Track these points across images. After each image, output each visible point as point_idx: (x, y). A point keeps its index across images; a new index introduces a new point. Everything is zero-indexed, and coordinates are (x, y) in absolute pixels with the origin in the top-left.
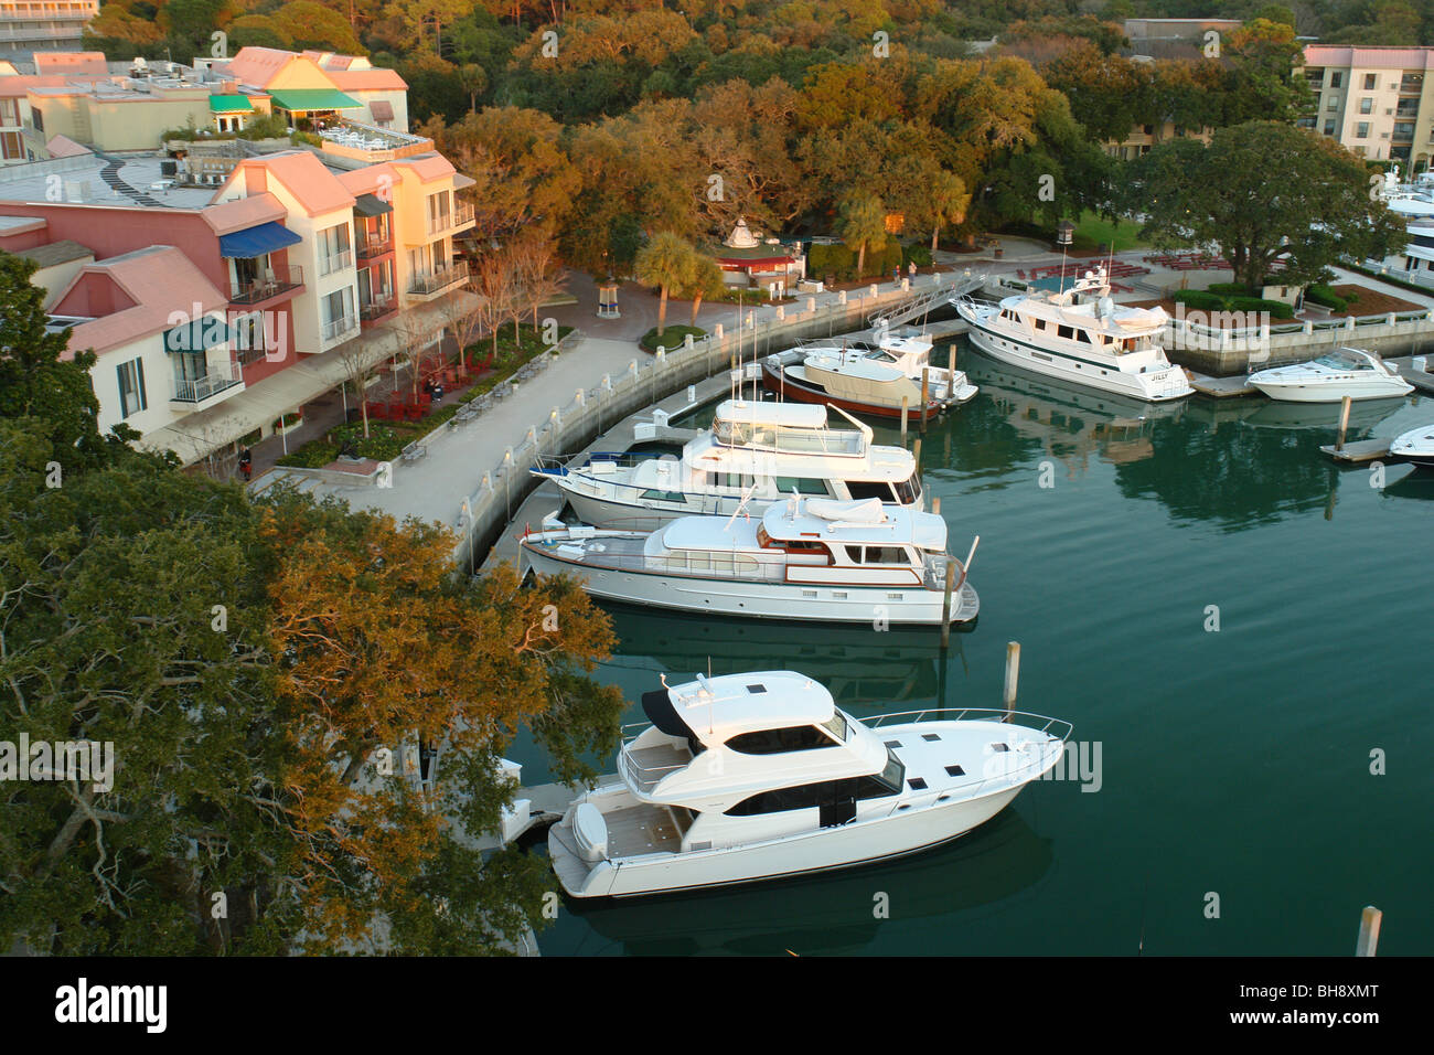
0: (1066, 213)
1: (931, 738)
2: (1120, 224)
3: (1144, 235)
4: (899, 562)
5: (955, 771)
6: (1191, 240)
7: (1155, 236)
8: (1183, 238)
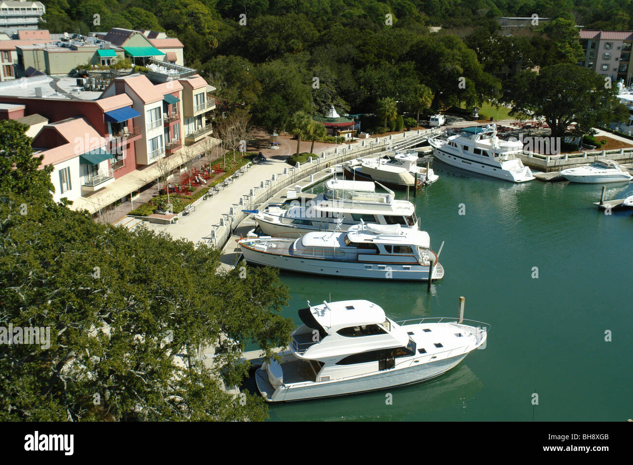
0: (476, 103)
1: (427, 330)
2: (499, 109)
3: (511, 114)
4: (408, 252)
5: (439, 345)
6: (532, 116)
7: (516, 114)
8: (529, 115)
